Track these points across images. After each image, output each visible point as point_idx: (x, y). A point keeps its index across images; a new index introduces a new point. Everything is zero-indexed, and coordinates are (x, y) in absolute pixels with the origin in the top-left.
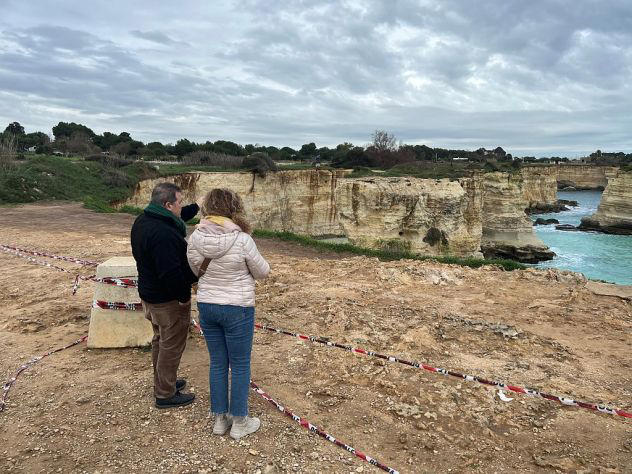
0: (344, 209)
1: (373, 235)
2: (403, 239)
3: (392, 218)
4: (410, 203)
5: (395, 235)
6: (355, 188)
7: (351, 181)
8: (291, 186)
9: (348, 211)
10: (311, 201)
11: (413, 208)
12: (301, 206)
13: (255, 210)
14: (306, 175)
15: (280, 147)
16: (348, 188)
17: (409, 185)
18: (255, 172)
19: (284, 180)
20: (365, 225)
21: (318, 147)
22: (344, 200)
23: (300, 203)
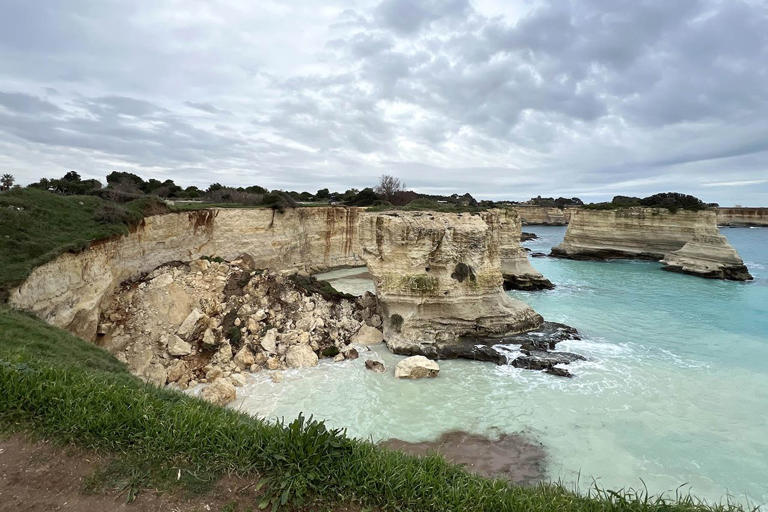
0: (367, 243)
1: (399, 271)
2: (430, 275)
3: (419, 253)
4: (437, 238)
5: (422, 271)
6: (379, 221)
7: (375, 215)
8: (310, 222)
9: (372, 246)
10: (328, 235)
11: (439, 243)
12: (318, 239)
13: (274, 244)
14: (323, 212)
15: (300, 192)
16: (372, 222)
17: (433, 219)
18: (274, 208)
19: (303, 216)
20: (390, 261)
21: (331, 192)
22: (368, 234)
23: (317, 236)
